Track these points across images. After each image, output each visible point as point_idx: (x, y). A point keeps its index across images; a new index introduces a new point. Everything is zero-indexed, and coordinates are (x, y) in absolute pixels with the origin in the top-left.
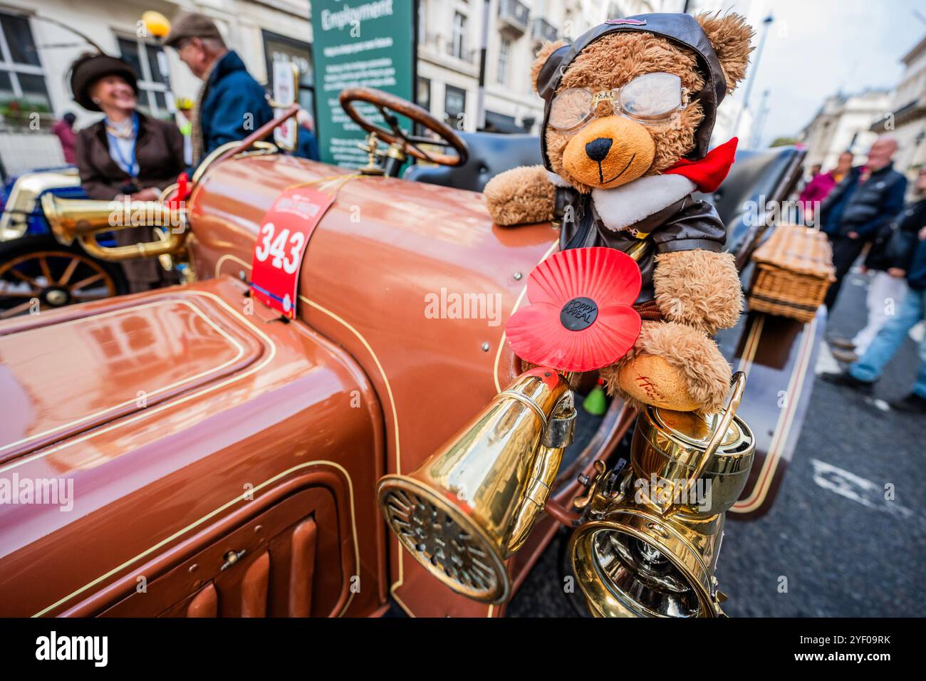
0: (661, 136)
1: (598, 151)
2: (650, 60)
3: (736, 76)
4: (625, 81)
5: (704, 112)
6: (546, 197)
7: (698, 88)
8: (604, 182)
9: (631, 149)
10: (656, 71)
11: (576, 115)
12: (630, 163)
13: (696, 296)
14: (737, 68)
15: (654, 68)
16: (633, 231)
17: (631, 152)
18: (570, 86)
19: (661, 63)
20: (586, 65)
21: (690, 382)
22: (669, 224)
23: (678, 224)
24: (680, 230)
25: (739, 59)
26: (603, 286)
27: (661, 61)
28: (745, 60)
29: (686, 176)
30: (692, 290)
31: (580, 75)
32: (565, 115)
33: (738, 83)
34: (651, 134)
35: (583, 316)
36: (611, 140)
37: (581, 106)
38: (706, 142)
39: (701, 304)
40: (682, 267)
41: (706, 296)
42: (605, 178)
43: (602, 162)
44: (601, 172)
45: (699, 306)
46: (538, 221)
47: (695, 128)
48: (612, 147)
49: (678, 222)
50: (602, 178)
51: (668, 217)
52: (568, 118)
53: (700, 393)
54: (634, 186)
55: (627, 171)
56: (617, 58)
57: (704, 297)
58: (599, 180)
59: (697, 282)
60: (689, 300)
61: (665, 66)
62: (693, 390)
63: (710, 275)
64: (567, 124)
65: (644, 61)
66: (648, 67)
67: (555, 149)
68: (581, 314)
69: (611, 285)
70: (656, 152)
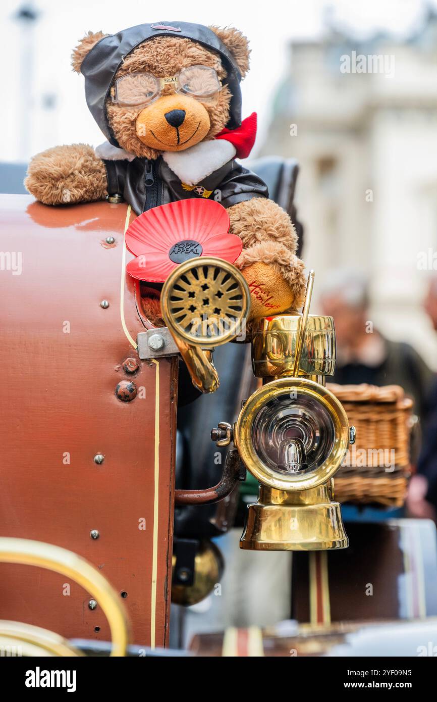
0: (213, 109)
1: (176, 120)
2: (192, 57)
3: (245, 68)
4: (179, 70)
5: (232, 93)
6: (100, 172)
7: (225, 76)
8: (180, 143)
9: (198, 118)
10: (198, 64)
11: (144, 94)
12: (198, 128)
13: (265, 226)
14: (244, 63)
15: (196, 62)
16: (199, 190)
17: (198, 120)
18: (132, 71)
19: (200, 59)
20: (148, 57)
21: (283, 270)
22: (224, 183)
23: (232, 183)
24: (235, 186)
25: (245, 57)
26: (197, 230)
27: (200, 57)
28: (247, 57)
29: (231, 142)
30: (261, 222)
31: (142, 63)
32: (132, 93)
33: (246, 72)
34: (205, 108)
35: (192, 251)
36: (184, 111)
37: (146, 86)
38: (239, 115)
39: (271, 230)
40: (249, 209)
41: (272, 224)
42: (181, 140)
43: (179, 128)
44: (178, 135)
45: (270, 232)
46: (94, 198)
47: (229, 104)
48: (186, 116)
49: (233, 181)
50: (178, 141)
51: (223, 176)
52: (136, 96)
53: (291, 275)
54: (197, 148)
55: (196, 134)
56: (172, 55)
57: (271, 225)
58: (176, 142)
59: (263, 216)
60: (261, 230)
61: (202, 61)
62: (286, 275)
63: (270, 211)
64: (137, 100)
65: (188, 57)
66: (192, 61)
67: (126, 121)
68: (189, 250)
69: (204, 227)
70: (211, 121)
